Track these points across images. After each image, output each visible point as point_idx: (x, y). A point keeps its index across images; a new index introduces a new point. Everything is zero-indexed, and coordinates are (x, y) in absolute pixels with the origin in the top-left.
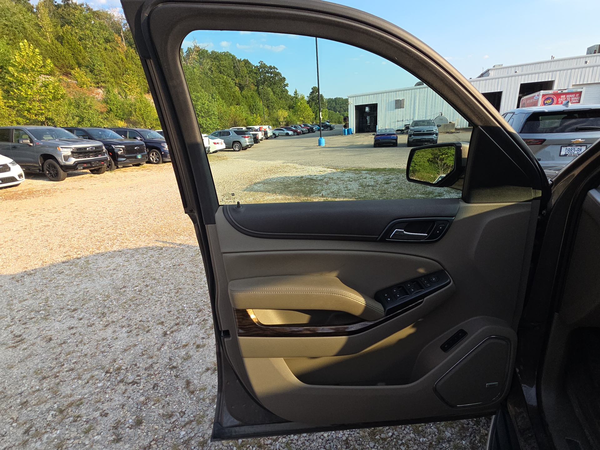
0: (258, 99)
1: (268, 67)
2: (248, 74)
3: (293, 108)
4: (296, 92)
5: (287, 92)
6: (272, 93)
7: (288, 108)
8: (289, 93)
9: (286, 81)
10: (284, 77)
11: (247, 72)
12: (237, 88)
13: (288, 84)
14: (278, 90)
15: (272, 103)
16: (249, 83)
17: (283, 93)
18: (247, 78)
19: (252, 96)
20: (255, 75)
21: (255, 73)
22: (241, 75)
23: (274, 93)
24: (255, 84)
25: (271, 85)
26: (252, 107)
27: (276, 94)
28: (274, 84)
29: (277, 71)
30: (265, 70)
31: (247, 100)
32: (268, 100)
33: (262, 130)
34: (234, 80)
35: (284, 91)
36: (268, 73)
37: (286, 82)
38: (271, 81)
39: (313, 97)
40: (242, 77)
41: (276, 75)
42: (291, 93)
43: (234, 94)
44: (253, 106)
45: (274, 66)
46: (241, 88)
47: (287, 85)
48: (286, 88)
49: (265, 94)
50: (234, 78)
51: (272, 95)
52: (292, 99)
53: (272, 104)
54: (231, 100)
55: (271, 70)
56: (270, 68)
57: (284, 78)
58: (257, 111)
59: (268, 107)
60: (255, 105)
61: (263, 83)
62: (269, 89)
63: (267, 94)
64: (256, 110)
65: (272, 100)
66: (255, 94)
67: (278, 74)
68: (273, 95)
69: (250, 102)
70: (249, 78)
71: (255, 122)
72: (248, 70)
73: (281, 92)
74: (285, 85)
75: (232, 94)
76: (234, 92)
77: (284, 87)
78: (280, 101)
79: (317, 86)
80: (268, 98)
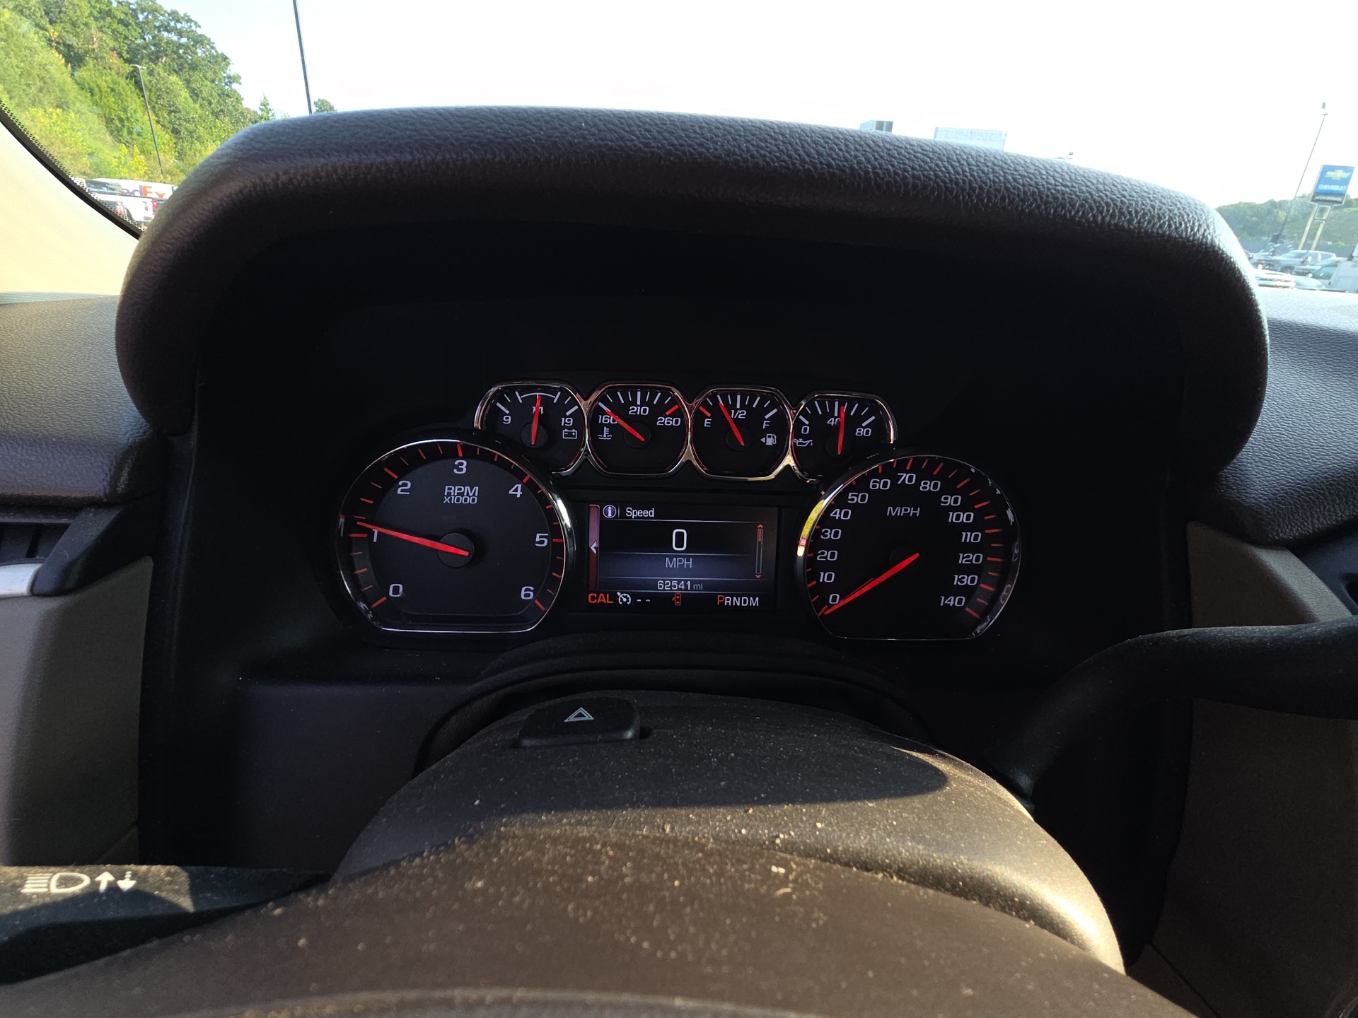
0: (134, 103)
1: (166, 12)
2: (96, 19)
4: (265, 104)
5: (239, 100)
6: (185, 94)
8: (245, 104)
9: (230, 67)
10: (222, 55)
11: (91, 14)
12: (57, 58)
13: (240, 77)
14: (207, 89)
15: (186, 120)
16: (101, 47)
17: (224, 100)
18: (93, 31)
19: (113, 90)
20: (121, 28)
21: (121, 21)
22: (70, 19)
23: (195, 94)
24: (126, 55)
25: (181, 70)
26: (117, 122)
27: (203, 99)
28: (194, 67)
29: (199, 31)
30: (156, 18)
31: (97, 97)
32: (175, 112)
33: (149, 195)
34: (46, 30)
35: (228, 95)
36: (169, 32)
37: (232, 70)
38: (180, 57)
40: (74, 24)
41: (196, 42)
43: (43, 73)
44: (121, 120)
45: (185, 15)
46: (74, 58)
47: (233, 79)
48: (234, 86)
49: (160, 90)
50: (45, 22)
51: (186, 99)
53: (191, 127)
54: (34, 89)
55: (179, 26)
56: (175, 16)
57: (225, 58)
58: (135, 136)
59: (176, 132)
60: (128, 119)
61: (155, 58)
62: (174, 78)
63: (167, 93)
64: (130, 133)
65: (188, 113)
66: (126, 87)
67: (200, 41)
68: (190, 100)
69: (111, 108)
70: (100, 34)
71: (125, 170)
72: (94, 7)
73: (219, 95)
74: (229, 77)
75: (35, 73)
76: (43, 66)
77: (226, 84)
78: (217, 120)
79: (327, 100)
80: (173, 106)
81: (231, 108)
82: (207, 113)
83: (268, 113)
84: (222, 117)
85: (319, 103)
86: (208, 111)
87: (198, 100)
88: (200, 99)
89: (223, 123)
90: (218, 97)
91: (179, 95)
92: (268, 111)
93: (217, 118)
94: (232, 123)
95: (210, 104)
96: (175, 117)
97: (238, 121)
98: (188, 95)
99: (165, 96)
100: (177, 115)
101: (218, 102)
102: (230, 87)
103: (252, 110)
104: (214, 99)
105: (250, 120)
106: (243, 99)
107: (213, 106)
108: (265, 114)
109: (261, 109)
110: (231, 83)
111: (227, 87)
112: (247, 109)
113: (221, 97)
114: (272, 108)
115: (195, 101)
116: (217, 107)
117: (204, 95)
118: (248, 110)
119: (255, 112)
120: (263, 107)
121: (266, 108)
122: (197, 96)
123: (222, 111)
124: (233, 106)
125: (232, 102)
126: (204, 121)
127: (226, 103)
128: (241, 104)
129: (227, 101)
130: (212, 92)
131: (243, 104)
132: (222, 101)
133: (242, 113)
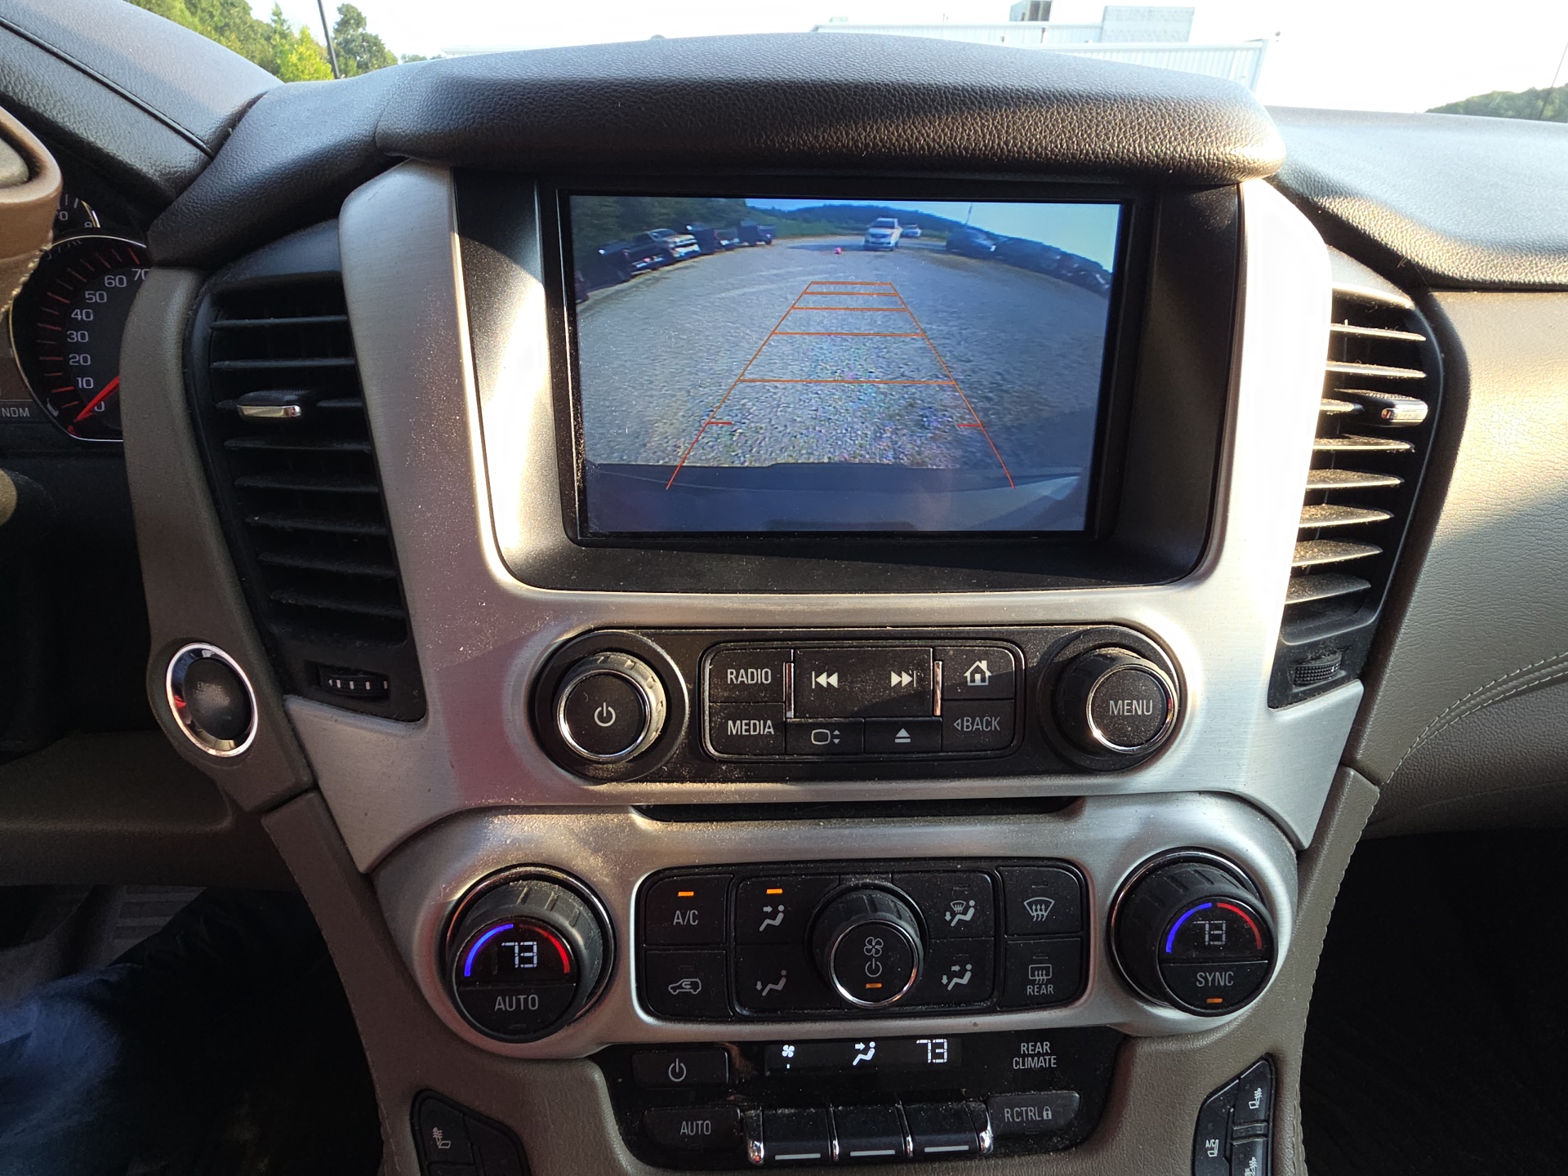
81: (237, 21)
82: (209, 28)
83: (282, 24)
85: (344, 9)
86: (210, 25)
87: (196, 12)
88: (199, 12)
89: (230, 41)
90: (221, 8)
91: (174, 7)
92: (283, 22)
93: (222, 35)
94: (240, 41)
95: (212, 16)
97: (247, 38)
98: (183, 6)
101: (221, 14)
103: (265, 22)
104: (216, 10)
105: (262, 35)
106: (251, 9)
107: (215, 19)
108: (278, 26)
109: (273, 21)
112: (257, 21)
113: (224, 7)
114: (286, 19)
115: (193, 14)
116: (221, 20)
117: (204, 5)
118: (259, 23)
119: (268, 25)
120: (275, 18)
121: (280, 19)
122: (196, 7)
123: (227, 25)
124: (240, 18)
125: (239, 12)
127: (230, 14)
128: (249, 14)
129: (232, 12)
131: (252, 15)
132: (226, 13)
133: (251, 26)
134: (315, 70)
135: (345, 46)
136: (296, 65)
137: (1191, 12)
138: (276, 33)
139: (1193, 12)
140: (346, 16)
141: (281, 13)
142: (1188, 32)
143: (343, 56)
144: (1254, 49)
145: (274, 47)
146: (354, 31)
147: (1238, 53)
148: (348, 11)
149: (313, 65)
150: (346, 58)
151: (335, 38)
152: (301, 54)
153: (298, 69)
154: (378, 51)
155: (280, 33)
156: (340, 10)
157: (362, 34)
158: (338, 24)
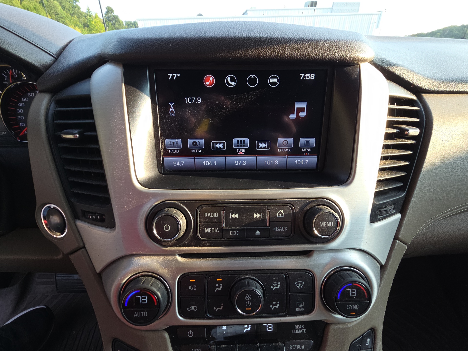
3: (88, 26)
4: (88, 10)
5: (79, 8)
6: (60, 7)
7: (82, 26)
14: (67, 5)
15: (62, 18)
19: (35, 8)
27: (67, 9)
32: (57, 15)
35: (75, 7)
39: (109, 17)
42: (83, 10)
49: (51, 7)
51: (60, 9)
52: (86, 17)
63: (54, 8)
65: (62, 15)
68: (62, 10)
73: (72, 7)
77: (74, 3)
78: (72, 17)
79: (110, 7)
80: (56, 12)
81: (77, 12)
82: (68, 14)
83: (90, 13)
84: (74, 15)
85: (108, 8)
86: (69, 13)
87: (65, 10)
88: (66, 9)
89: (74, 18)
90: (72, 8)
91: (58, 8)
92: (90, 12)
93: (72, 16)
94: (77, 18)
95: (69, 11)
96: (57, 16)
97: (80, 17)
99: (53, 9)
100: (58, 16)
101: (72, 10)
102: (76, 4)
103: (85, 12)
104: (71, 9)
105: (84, 16)
106: (80, 8)
107: (70, 11)
108: (89, 13)
109: (87, 12)
110: (76, 2)
111: (75, 4)
112: (82, 12)
114: (91, 11)
115: (64, 10)
116: (72, 12)
117: (67, 7)
118: (83, 12)
119: (86, 13)
120: (88, 11)
121: (89, 11)
122: (65, 8)
123: (74, 13)
124: (77, 11)
125: (77, 9)
126: (68, 17)
127: (75, 10)
128: (80, 10)
129: (75, 9)
130: (69, 7)
131: (81, 10)
132: (73, 10)
133: (81, 13)
134: (99, 26)
135: (108, 19)
136: (94, 24)
137: (359, 4)
138: (88, 15)
139: (360, 4)
140: (108, 10)
141: (89, 9)
142: (358, 9)
143: (107, 22)
144: (378, 14)
145: (87, 19)
146: (111, 14)
147: (373, 15)
148: (109, 8)
149: (98, 24)
150: (108, 22)
151: (105, 16)
152: (95, 21)
153: (94, 26)
154: (118, 20)
155: (89, 15)
156: (106, 8)
157: (113, 15)
158: (106, 12)
